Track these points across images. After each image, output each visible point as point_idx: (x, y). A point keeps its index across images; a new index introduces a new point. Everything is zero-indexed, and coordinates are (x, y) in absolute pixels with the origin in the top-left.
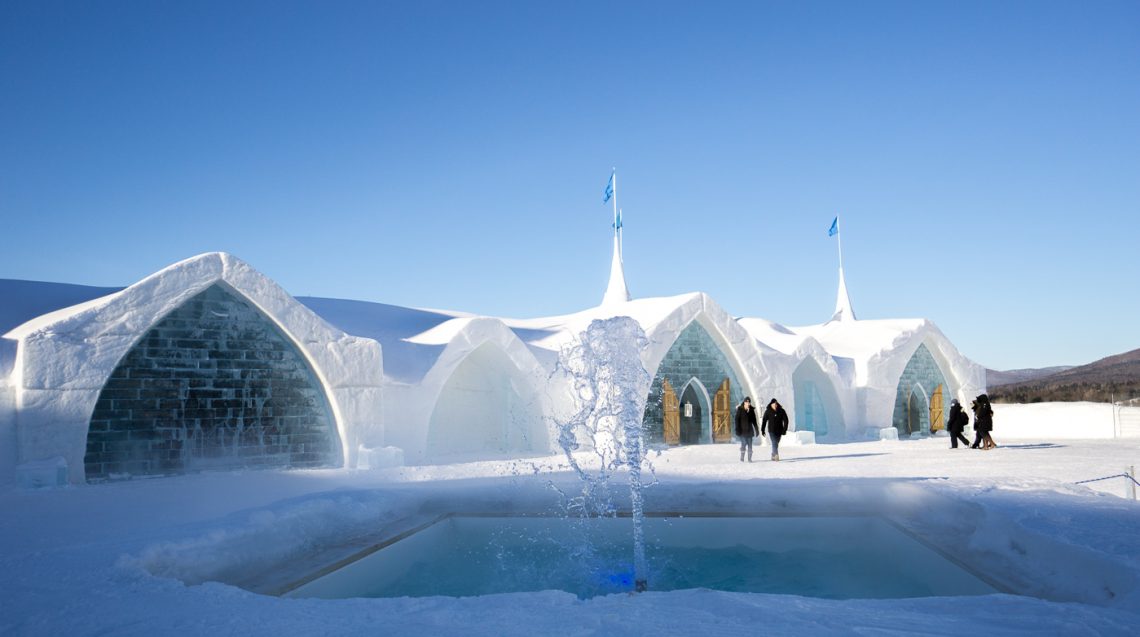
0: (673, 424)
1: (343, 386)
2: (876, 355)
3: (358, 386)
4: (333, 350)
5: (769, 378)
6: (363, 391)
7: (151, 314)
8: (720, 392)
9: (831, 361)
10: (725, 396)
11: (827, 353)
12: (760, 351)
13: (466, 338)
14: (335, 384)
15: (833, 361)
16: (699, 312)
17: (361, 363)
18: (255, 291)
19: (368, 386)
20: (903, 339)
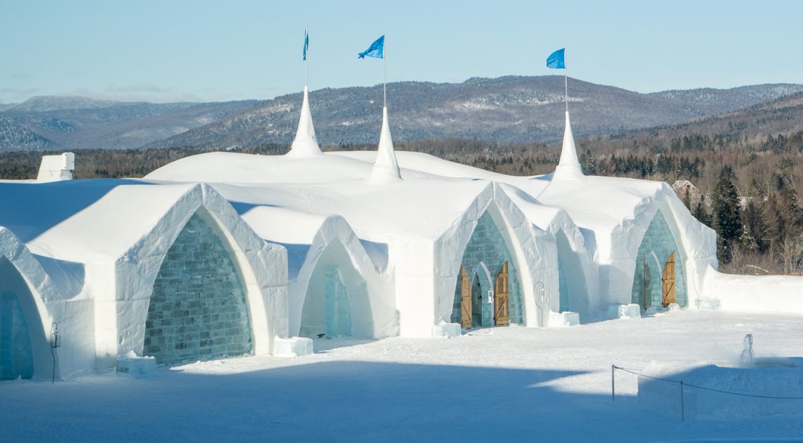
0: (467, 308)
1: (266, 287)
2: (619, 226)
3: (273, 286)
4: (261, 257)
5: (540, 259)
6: (276, 290)
7: (171, 238)
8: (501, 276)
9: (579, 234)
10: (504, 279)
11: (575, 225)
12: (534, 233)
13: (323, 235)
14: (262, 286)
15: (580, 234)
16: (491, 199)
17: (276, 267)
18: (219, 212)
19: (280, 286)
20: (643, 206)
